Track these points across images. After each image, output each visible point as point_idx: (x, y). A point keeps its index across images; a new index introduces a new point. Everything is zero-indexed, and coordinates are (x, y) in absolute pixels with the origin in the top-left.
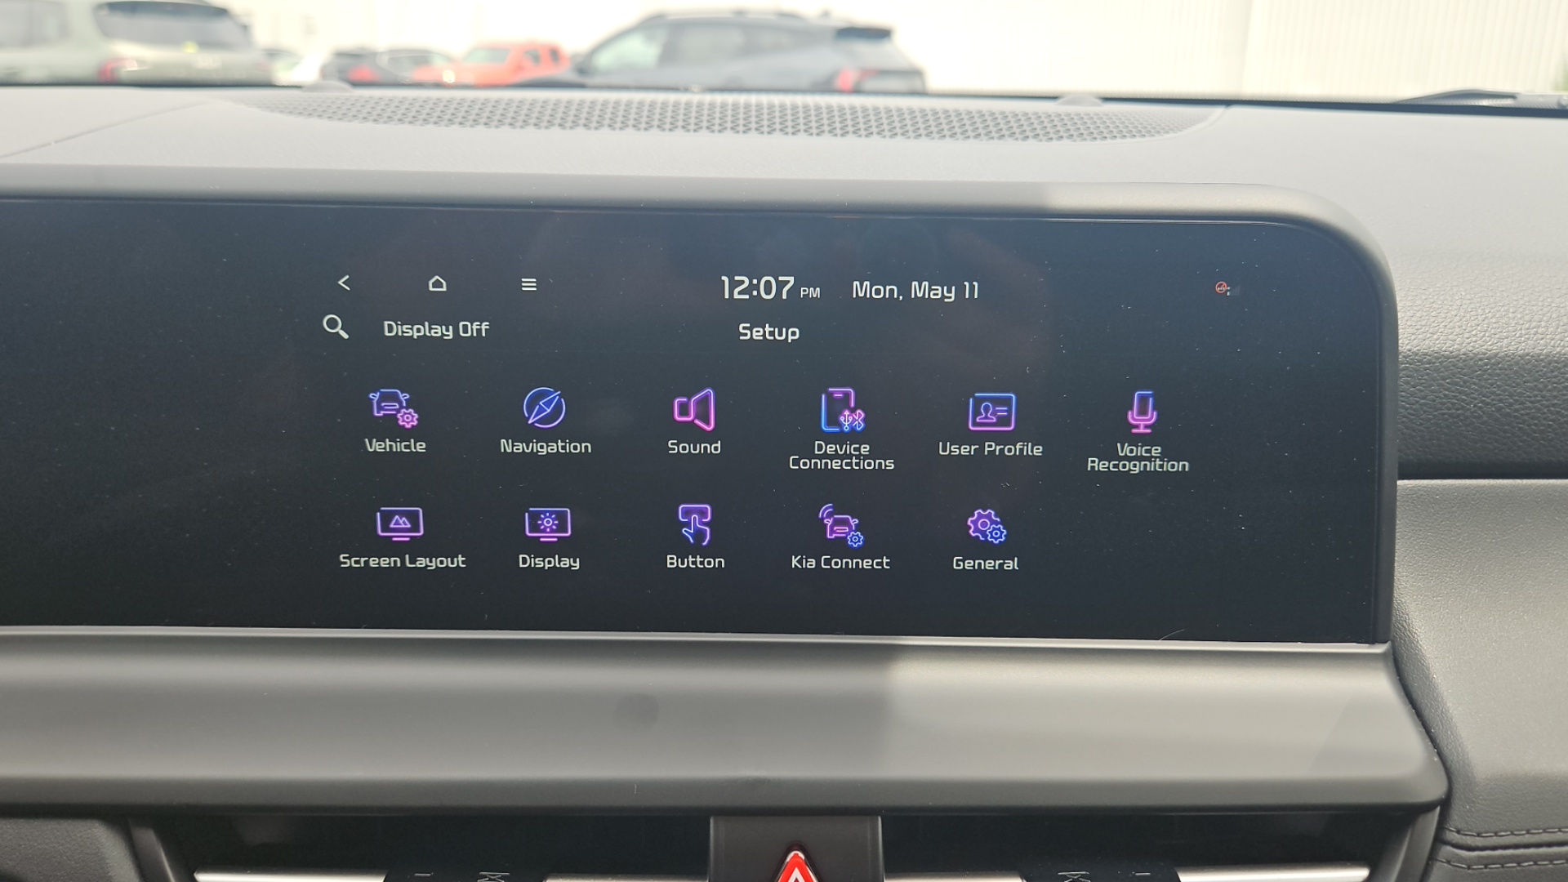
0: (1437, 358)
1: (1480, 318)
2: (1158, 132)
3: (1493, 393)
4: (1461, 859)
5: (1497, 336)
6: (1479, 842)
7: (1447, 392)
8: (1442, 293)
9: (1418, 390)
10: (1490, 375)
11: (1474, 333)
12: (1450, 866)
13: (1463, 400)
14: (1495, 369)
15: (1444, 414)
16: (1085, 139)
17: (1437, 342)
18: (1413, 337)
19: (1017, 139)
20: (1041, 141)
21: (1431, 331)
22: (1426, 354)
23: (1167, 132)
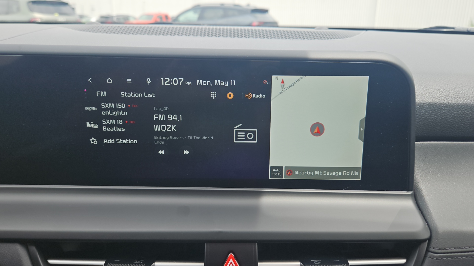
0: (428, 105)
1: (441, 93)
2: (345, 37)
3: (445, 115)
4: (434, 257)
5: (446, 98)
6: (439, 251)
7: (430, 115)
8: (429, 85)
9: (422, 114)
10: (444, 110)
11: (439, 97)
12: (431, 259)
13: (436, 117)
14: (445, 108)
15: (430, 122)
16: (322, 39)
17: (428, 100)
18: (420, 98)
19: (301, 39)
20: (309, 39)
21: (426, 96)
22: (424, 103)
23: (347, 37)
